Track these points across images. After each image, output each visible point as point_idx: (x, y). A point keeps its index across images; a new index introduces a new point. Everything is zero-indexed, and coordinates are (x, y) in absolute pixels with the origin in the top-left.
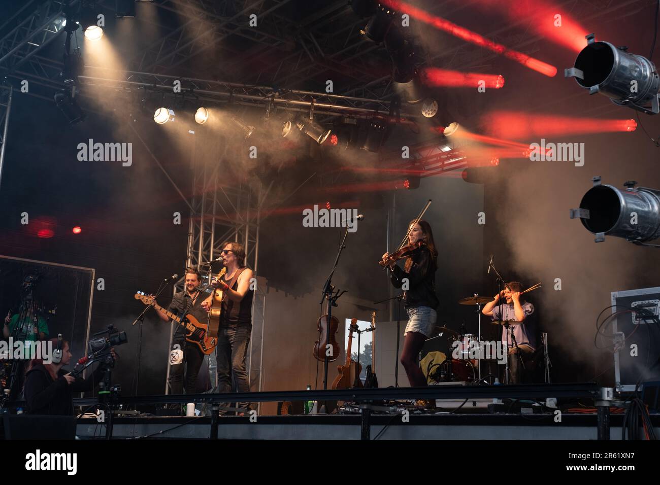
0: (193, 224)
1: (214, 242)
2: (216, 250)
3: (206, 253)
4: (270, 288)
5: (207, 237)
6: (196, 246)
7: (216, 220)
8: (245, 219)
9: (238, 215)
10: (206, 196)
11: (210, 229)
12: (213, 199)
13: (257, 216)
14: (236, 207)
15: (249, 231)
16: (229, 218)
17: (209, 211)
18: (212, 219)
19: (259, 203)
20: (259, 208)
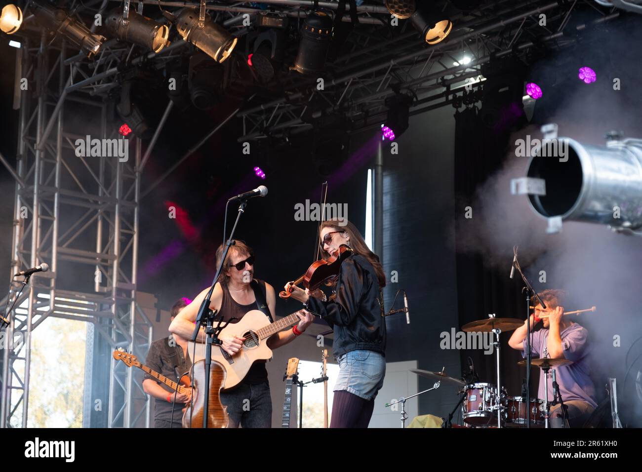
0: (21, 204)
1: (59, 236)
2: (64, 249)
3: (45, 255)
5: (46, 226)
6: (26, 243)
7: (60, 196)
8: (112, 193)
9: (101, 189)
10: (42, 156)
11: (50, 213)
12: (55, 160)
13: (134, 189)
14: (97, 174)
15: (122, 214)
16: (84, 191)
17: (48, 181)
18: (53, 196)
19: (137, 164)
20: (137, 174)
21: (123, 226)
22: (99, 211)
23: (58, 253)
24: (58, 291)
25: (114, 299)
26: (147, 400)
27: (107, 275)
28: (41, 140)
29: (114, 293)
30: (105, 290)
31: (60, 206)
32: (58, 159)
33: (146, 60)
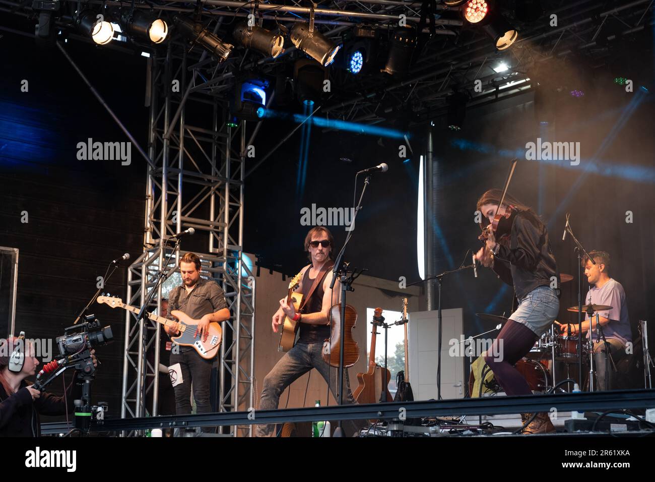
0: (152, 182)
2: (186, 218)
4: (261, 269)
5: (171, 200)
6: (157, 213)
7: (184, 176)
8: (223, 173)
9: (214, 169)
10: (168, 144)
11: (175, 189)
12: (179, 147)
13: (240, 170)
14: (211, 158)
15: (230, 191)
16: (201, 172)
17: (173, 163)
18: (178, 176)
19: (242, 151)
20: (242, 158)
21: (231, 200)
22: (212, 188)
23: (182, 222)
24: (181, 251)
25: (225, 258)
26: (251, 339)
27: (219, 238)
28: (167, 131)
29: (225, 253)
30: (217, 251)
31: (183, 184)
32: (181, 145)
33: (256, 65)
